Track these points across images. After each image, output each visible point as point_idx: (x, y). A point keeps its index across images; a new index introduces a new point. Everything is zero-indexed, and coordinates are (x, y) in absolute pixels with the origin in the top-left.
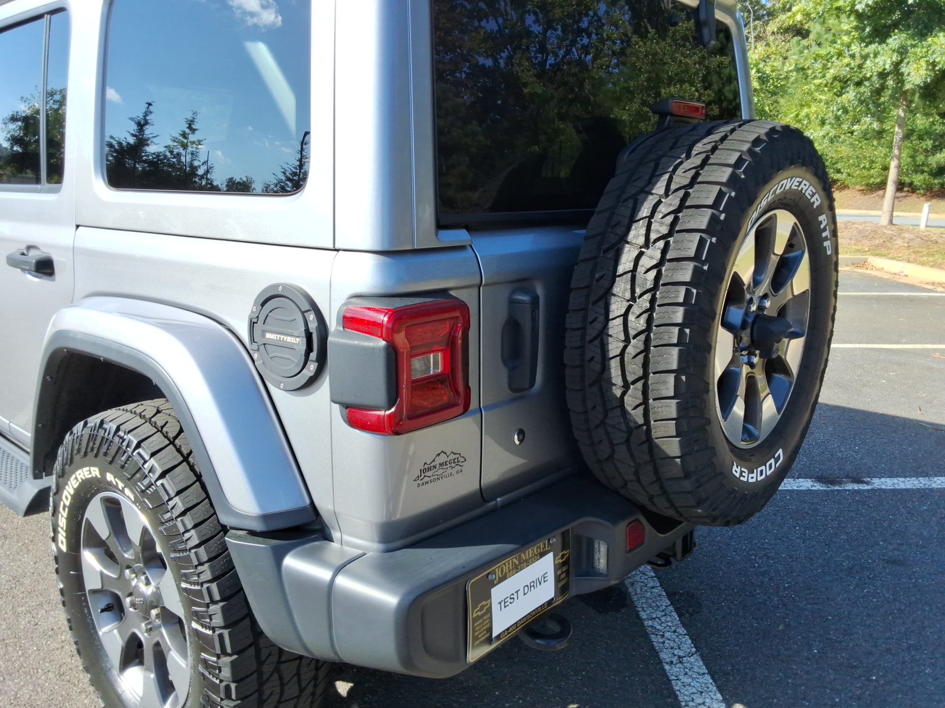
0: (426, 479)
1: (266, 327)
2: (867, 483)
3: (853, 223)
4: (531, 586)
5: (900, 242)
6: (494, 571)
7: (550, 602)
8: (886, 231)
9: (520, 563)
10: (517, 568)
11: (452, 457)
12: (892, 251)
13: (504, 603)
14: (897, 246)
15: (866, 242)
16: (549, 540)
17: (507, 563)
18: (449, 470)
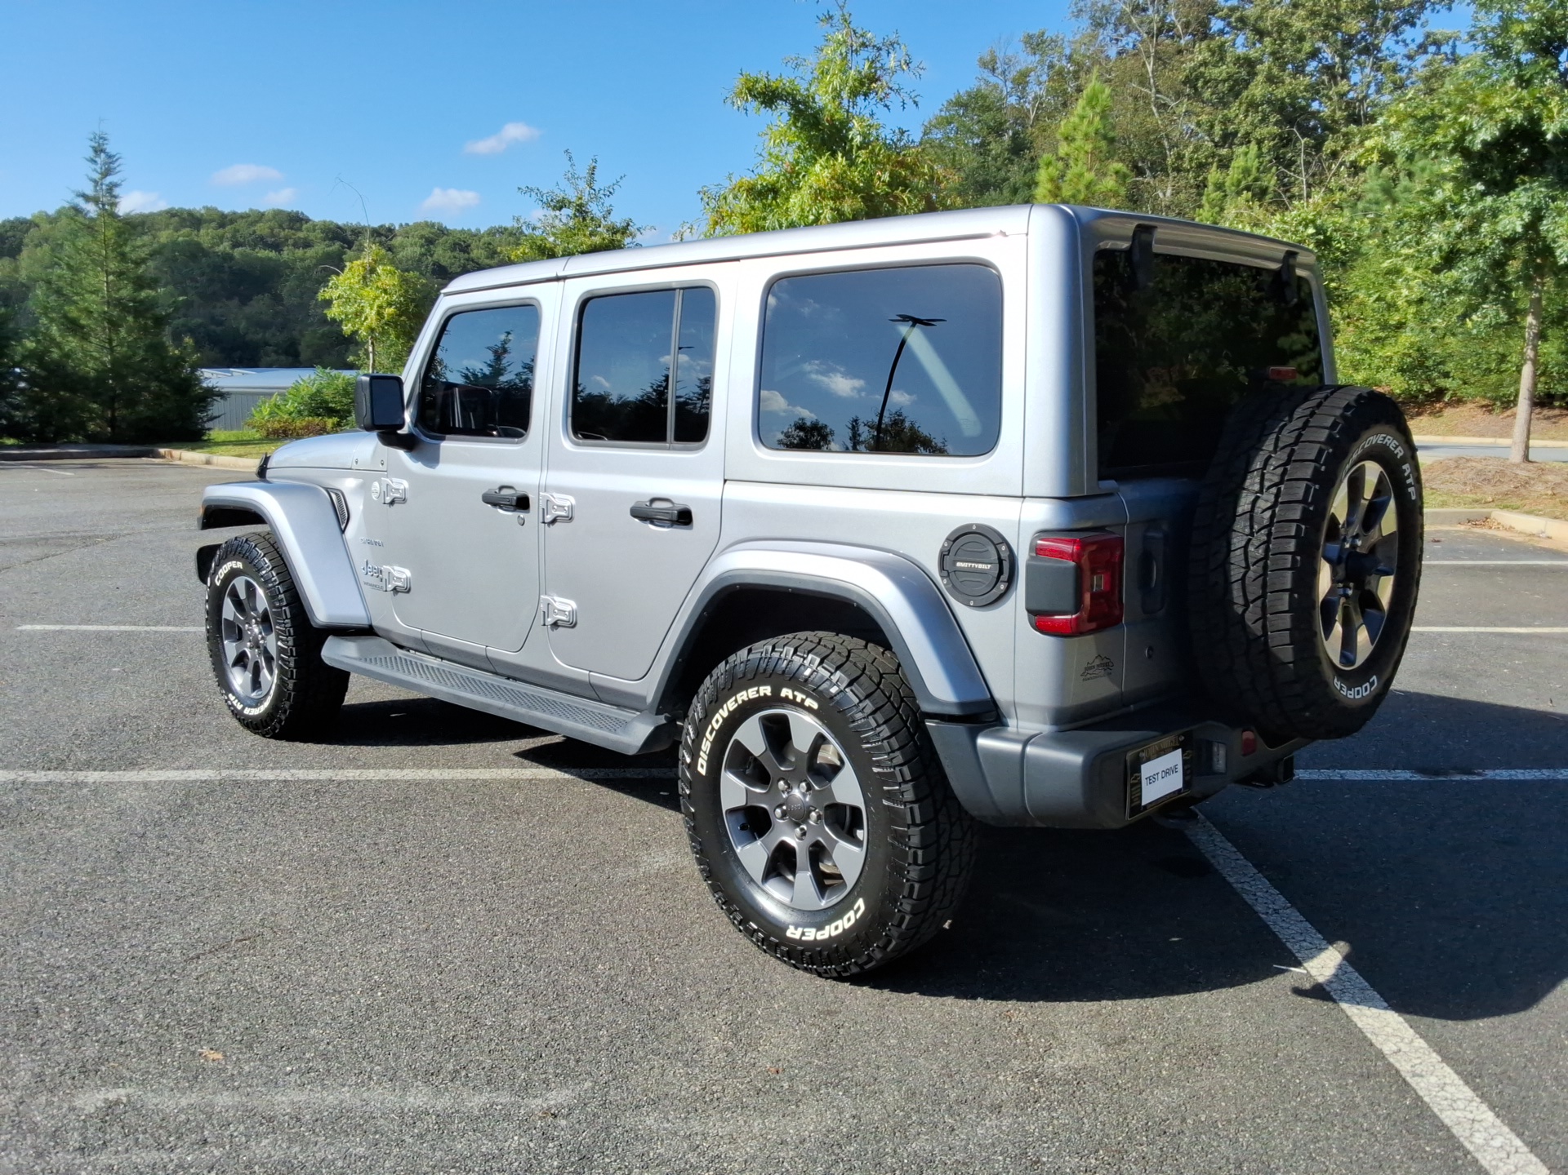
0: (1089, 676)
1: (958, 558)
2: (1479, 774)
3: (1468, 460)
4: (1167, 772)
5: (1540, 488)
6: (1142, 752)
7: (1179, 791)
8: (1518, 472)
9: (1159, 751)
10: (1159, 754)
11: (1105, 660)
12: (1527, 501)
13: (1149, 780)
14: (1536, 495)
15: (1488, 488)
16: (1179, 737)
17: (1152, 747)
18: (1103, 671)
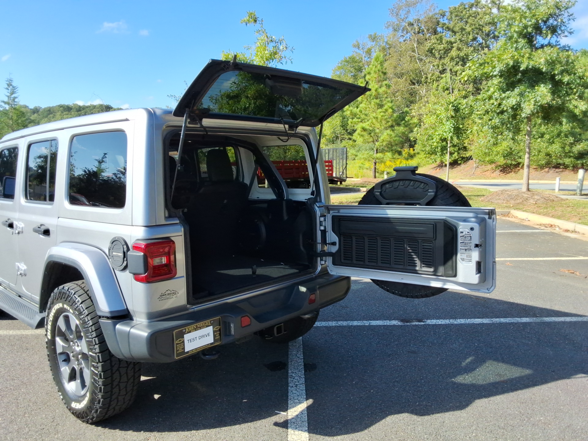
0: (162, 299)
1: (113, 251)
2: (423, 322)
3: (506, 191)
4: (202, 337)
5: (532, 201)
6: (185, 329)
7: (211, 344)
8: (524, 195)
9: (197, 328)
10: (196, 329)
11: (173, 292)
12: (525, 206)
13: (190, 341)
14: (529, 204)
15: (512, 202)
16: (210, 321)
17: (191, 327)
18: (172, 296)
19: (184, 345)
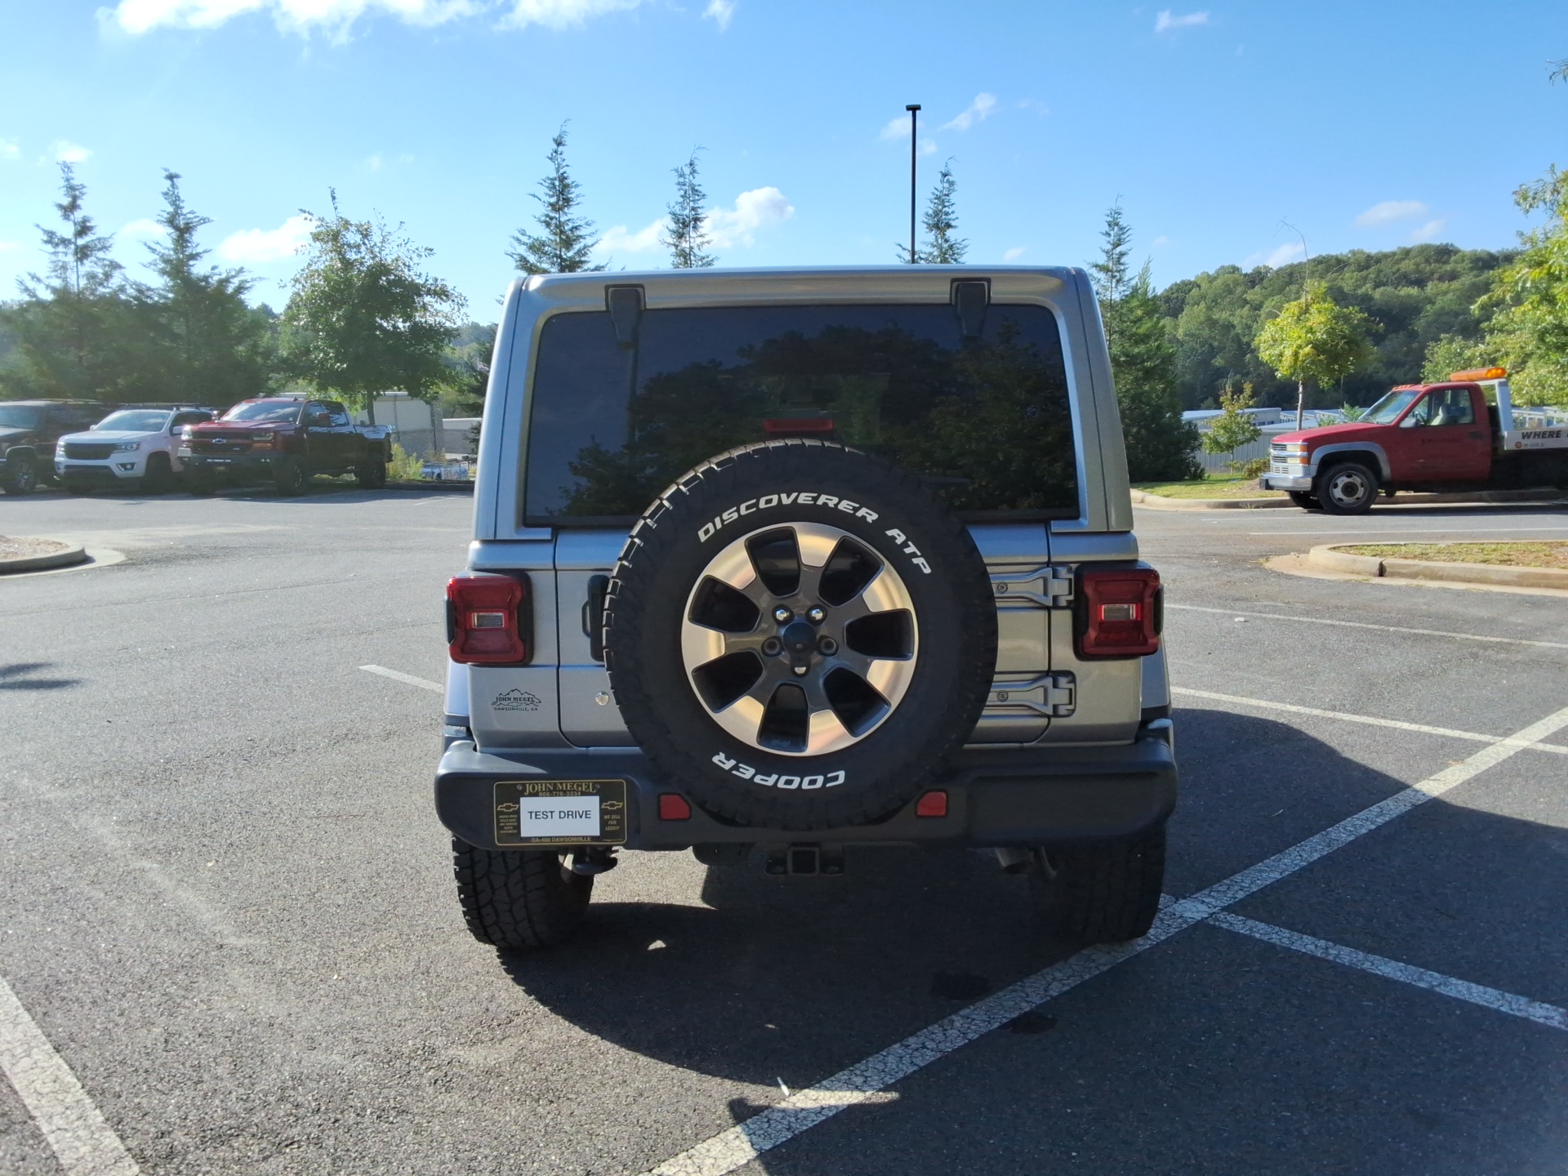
0: (501, 706)
4: (568, 814)
6: (526, 786)
7: (593, 838)
9: (555, 790)
10: (552, 793)
16: (594, 784)
17: (540, 786)
18: (524, 706)
19: (518, 820)
